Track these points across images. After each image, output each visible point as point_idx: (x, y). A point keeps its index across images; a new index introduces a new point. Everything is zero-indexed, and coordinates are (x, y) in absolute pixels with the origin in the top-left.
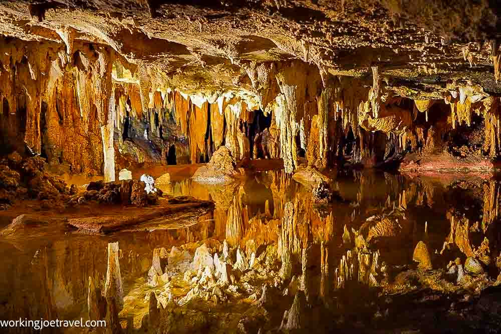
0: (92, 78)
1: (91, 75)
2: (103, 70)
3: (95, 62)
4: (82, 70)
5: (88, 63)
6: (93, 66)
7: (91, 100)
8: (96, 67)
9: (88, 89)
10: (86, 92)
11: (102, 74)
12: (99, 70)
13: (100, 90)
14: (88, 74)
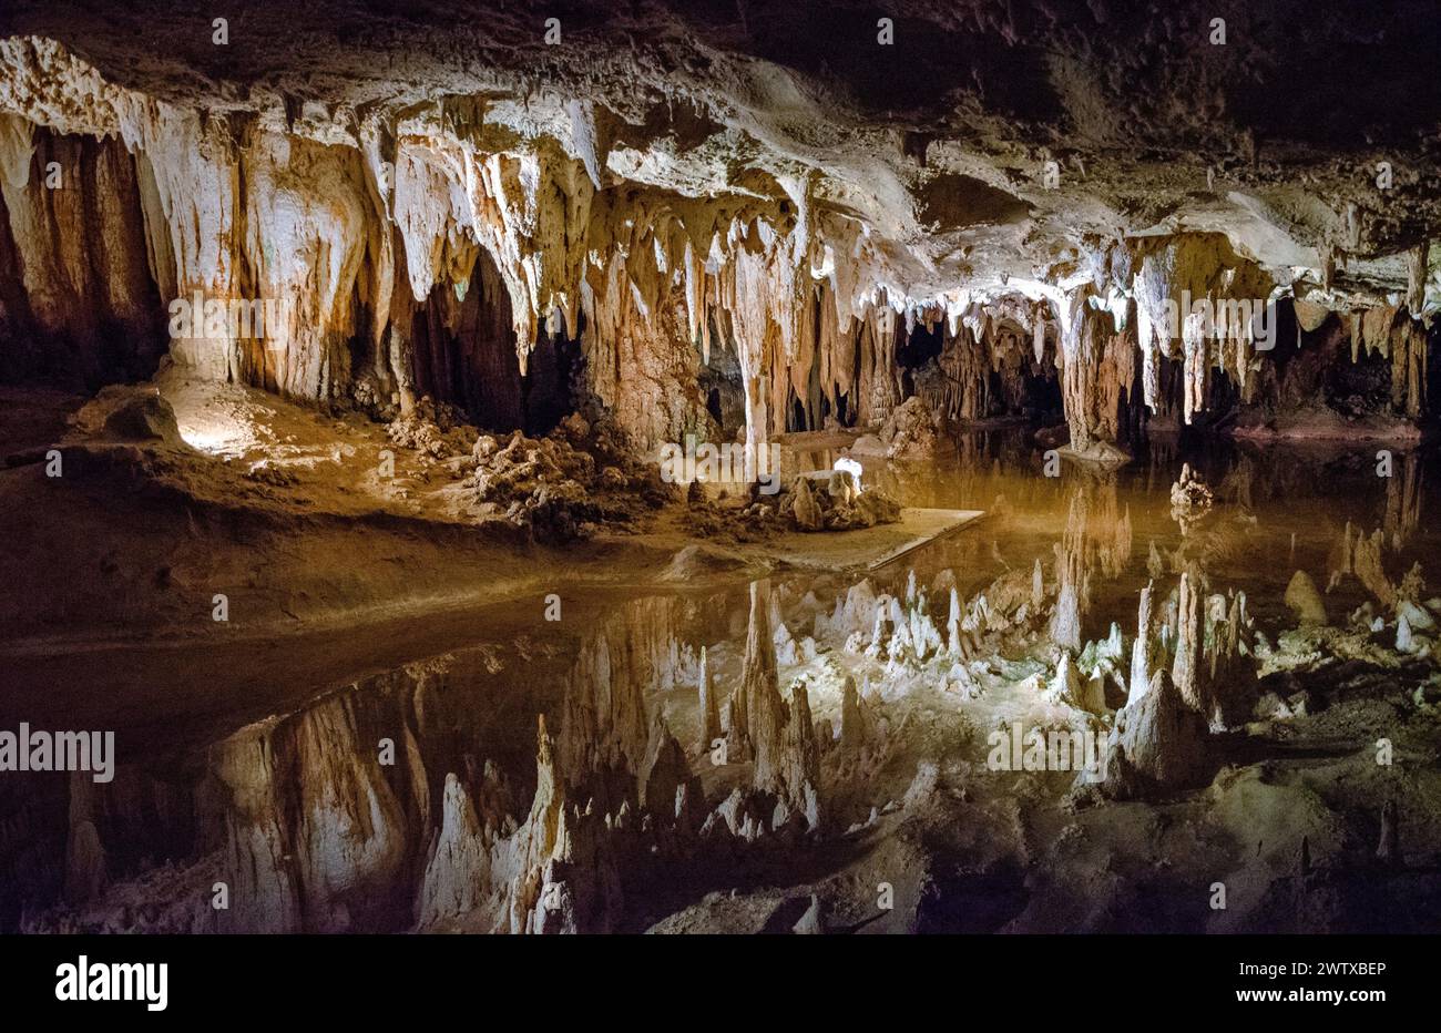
0: (773, 268)
1: (771, 262)
2: (800, 252)
3: (786, 236)
4: (757, 252)
5: (773, 238)
6: (782, 244)
7: (768, 311)
8: (786, 247)
9: (762, 290)
10: (759, 296)
11: (797, 260)
12: (791, 251)
13: (791, 290)
14: (768, 258)
